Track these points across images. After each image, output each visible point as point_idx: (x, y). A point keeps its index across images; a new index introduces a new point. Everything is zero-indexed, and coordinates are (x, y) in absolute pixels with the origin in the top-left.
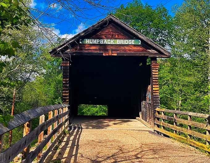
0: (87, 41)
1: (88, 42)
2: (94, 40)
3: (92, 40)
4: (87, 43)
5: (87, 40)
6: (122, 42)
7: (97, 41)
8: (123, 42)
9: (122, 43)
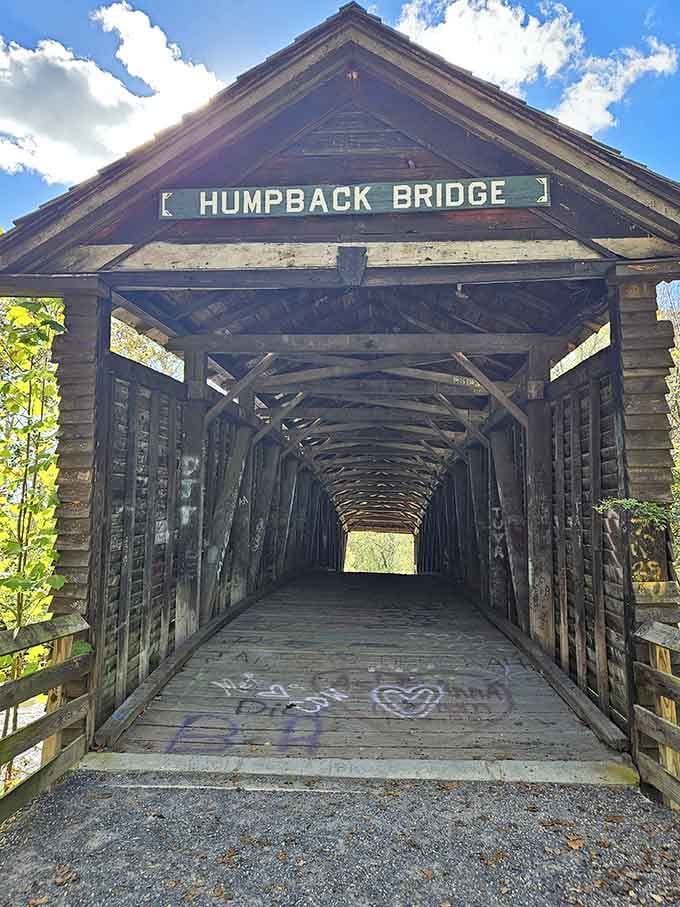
0: (204, 203)
1: (210, 208)
2: (246, 194)
3: (237, 194)
4: (203, 212)
5: (203, 194)
6: (426, 197)
7: (268, 202)
8: (433, 199)
9: (422, 201)
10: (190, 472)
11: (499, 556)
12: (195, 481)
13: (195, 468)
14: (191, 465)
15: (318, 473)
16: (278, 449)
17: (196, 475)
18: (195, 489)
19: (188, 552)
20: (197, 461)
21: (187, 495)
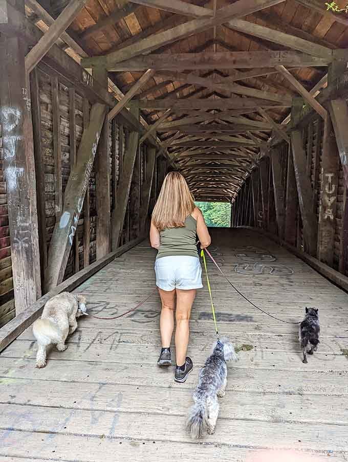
10: (12, 127)
11: (329, 217)
12: (19, 138)
13: (17, 122)
14: (12, 117)
15: (172, 162)
16: (137, 134)
17: (18, 131)
18: (20, 146)
19: (19, 218)
20: (18, 114)
21: (10, 154)
